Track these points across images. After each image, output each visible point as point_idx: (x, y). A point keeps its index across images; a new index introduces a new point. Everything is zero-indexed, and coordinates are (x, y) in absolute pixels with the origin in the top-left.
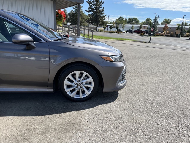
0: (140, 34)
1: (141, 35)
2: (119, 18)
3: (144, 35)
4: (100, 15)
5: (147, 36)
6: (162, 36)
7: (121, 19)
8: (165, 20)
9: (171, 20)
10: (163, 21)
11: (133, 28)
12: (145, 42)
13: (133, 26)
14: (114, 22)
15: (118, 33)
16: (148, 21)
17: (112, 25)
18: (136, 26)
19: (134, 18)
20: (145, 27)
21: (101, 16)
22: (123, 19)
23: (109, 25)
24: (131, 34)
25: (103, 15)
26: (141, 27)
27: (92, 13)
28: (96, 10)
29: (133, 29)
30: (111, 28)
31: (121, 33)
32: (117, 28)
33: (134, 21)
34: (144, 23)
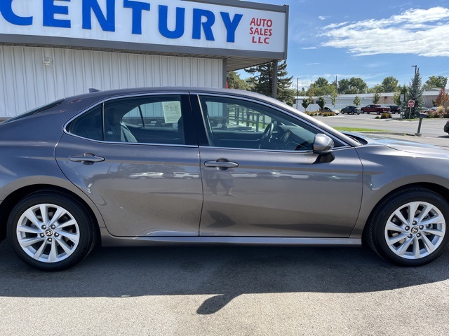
0: (380, 116)
1: (382, 118)
2: (317, 80)
3: (390, 117)
4: (279, 78)
5: (399, 119)
6: (436, 116)
7: (321, 82)
8: (431, 78)
9: (445, 80)
10: (427, 82)
11: (356, 101)
12: (407, 134)
13: (356, 98)
14: (306, 90)
15: (325, 115)
16: (388, 85)
17: (308, 97)
18: (366, 98)
19: (353, 80)
20: (386, 97)
21: (279, 81)
22: (327, 82)
23: (299, 97)
24: (355, 116)
25: (285, 77)
26: (376, 99)
27: (260, 73)
28: (269, 68)
29: (357, 104)
30: (305, 105)
31: (331, 115)
32: (321, 103)
33: (354, 85)
34: (379, 90)
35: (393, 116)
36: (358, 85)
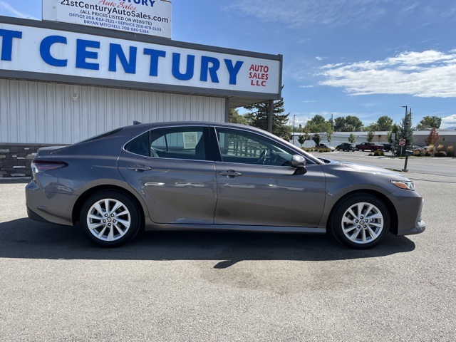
0: (373, 154)
1: (375, 155)
2: (314, 117)
3: (383, 155)
4: (276, 114)
5: (391, 157)
6: (427, 155)
7: (318, 119)
8: (425, 118)
9: (440, 120)
10: (422, 122)
11: (351, 139)
12: (395, 170)
13: (351, 135)
14: (303, 127)
15: (321, 152)
16: (383, 124)
17: (304, 134)
18: (360, 136)
19: (349, 118)
20: (380, 136)
21: (276, 117)
22: (324, 120)
23: (295, 134)
24: (350, 153)
25: (282, 114)
26: (370, 137)
27: (257, 110)
28: (266, 105)
29: (352, 142)
30: (301, 141)
31: (326, 151)
32: (317, 139)
33: (350, 123)
34: (374, 128)
35: (386, 154)
36: (353, 123)
